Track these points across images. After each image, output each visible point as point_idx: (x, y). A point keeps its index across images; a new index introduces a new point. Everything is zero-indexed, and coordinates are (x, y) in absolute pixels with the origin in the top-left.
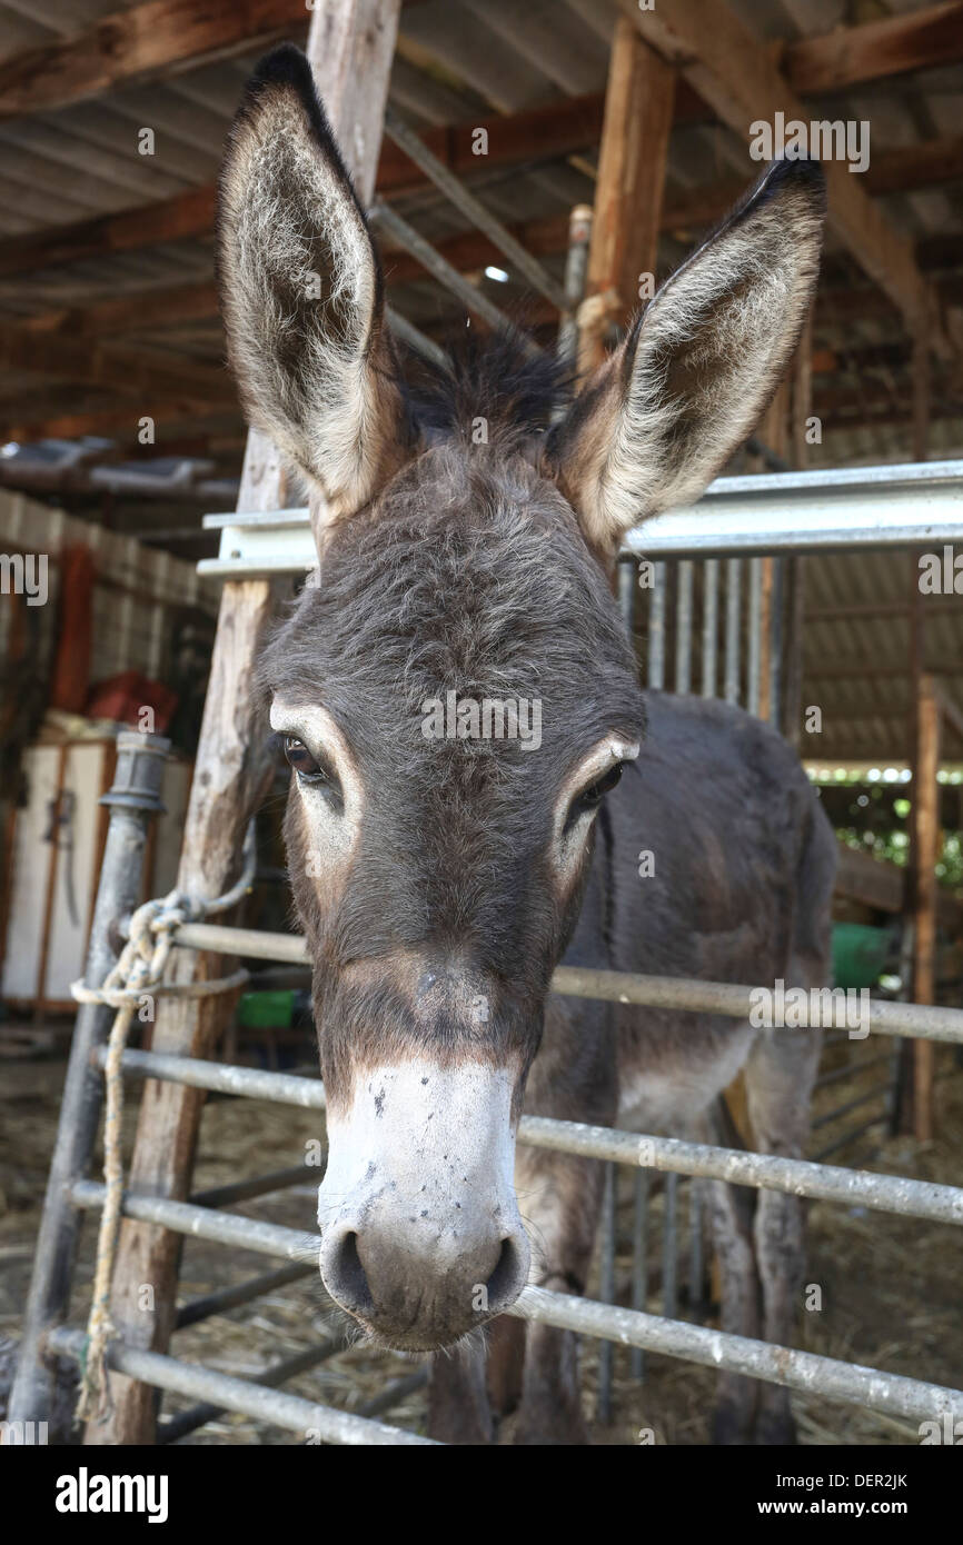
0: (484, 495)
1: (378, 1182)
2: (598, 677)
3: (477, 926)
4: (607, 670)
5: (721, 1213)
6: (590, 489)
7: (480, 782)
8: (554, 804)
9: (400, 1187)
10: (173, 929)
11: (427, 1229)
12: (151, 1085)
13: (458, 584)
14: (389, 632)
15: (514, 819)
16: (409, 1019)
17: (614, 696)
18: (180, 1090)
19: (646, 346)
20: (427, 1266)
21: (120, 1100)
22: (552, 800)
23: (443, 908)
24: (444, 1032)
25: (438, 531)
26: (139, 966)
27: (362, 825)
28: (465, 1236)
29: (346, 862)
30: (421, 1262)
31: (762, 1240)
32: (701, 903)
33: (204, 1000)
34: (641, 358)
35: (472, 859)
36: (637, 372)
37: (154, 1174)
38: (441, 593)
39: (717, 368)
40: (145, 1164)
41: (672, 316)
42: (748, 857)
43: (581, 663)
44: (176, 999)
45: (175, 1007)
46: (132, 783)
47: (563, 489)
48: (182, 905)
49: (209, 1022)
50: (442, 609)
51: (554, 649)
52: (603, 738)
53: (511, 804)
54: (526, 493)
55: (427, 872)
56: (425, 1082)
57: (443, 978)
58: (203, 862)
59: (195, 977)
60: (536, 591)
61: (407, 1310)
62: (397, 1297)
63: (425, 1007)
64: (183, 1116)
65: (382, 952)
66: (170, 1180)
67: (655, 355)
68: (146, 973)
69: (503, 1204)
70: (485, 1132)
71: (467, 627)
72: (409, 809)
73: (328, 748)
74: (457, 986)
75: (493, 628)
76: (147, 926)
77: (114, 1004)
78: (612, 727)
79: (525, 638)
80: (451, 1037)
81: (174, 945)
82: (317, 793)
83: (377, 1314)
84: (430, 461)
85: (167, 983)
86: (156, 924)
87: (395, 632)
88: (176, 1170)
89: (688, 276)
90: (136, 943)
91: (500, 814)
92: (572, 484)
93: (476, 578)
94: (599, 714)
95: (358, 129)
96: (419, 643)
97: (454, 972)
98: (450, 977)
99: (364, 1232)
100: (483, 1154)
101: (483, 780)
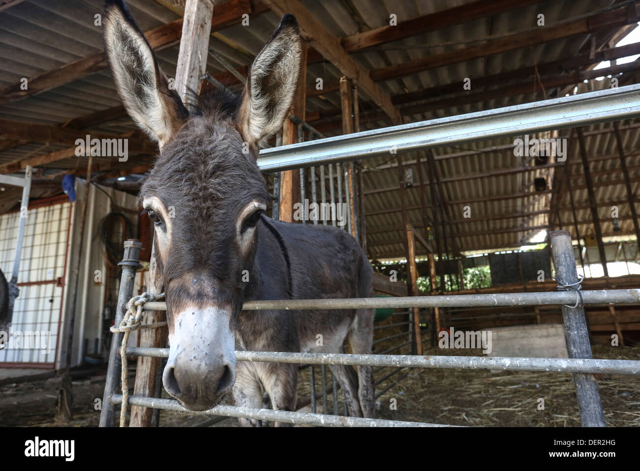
0: (210, 130)
1: (180, 350)
2: (249, 183)
3: (210, 262)
4: (252, 181)
5: (347, 392)
6: (245, 127)
7: (209, 216)
8: (236, 223)
9: (186, 350)
10: (143, 304)
11: (195, 363)
12: (140, 359)
13: (200, 155)
14: (177, 171)
15: (221, 227)
16: (188, 294)
17: (254, 189)
18: (150, 359)
19: (253, 78)
20: (198, 375)
21: (126, 364)
22: (234, 222)
23: (198, 257)
24: (200, 298)
25: (194, 141)
26: (131, 317)
27: (172, 234)
28: (210, 365)
29: (168, 248)
30: (195, 374)
31: (361, 398)
32: (323, 284)
33: (157, 329)
34: (253, 82)
35: (208, 241)
36: (253, 86)
37: (142, 390)
38: (193, 158)
39: (278, 85)
40: (138, 387)
41: (260, 67)
42: (339, 271)
43: (242, 178)
44: (147, 329)
45: (147, 332)
46: (128, 258)
47: (237, 129)
48: (146, 296)
49: (159, 336)
50: (194, 163)
51: (232, 173)
52: (251, 201)
53: (219, 222)
54: (225, 130)
55: (192, 246)
56: (193, 314)
57: (199, 281)
58: (155, 283)
59: (154, 321)
60: (225, 155)
61: (193, 393)
62: (188, 389)
63: (193, 290)
64: (151, 369)
65: (180, 276)
66: (147, 392)
67: (256, 80)
68: (133, 319)
69: (224, 354)
70: (215, 330)
71: (202, 167)
72: (186, 226)
73: (159, 209)
74: (204, 282)
75: (210, 167)
76: (134, 304)
77: (122, 331)
78: (254, 198)
79: (223, 170)
80: (202, 299)
81: (143, 310)
82: (159, 227)
83: (183, 396)
84: (193, 122)
85: (143, 323)
86: (137, 303)
87: (179, 171)
88: (149, 388)
89: (263, 55)
90: (130, 310)
91: (216, 226)
92: (240, 127)
93: (205, 152)
94: (249, 194)
95: (199, 52)
96: (187, 174)
97: (203, 278)
98: (202, 280)
99: (176, 367)
100: (215, 337)
101: (210, 216)
